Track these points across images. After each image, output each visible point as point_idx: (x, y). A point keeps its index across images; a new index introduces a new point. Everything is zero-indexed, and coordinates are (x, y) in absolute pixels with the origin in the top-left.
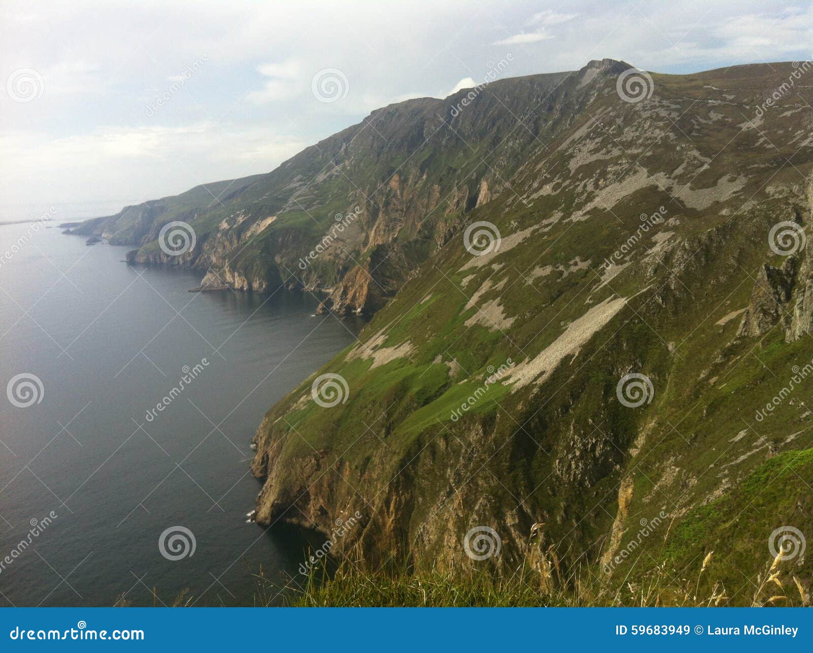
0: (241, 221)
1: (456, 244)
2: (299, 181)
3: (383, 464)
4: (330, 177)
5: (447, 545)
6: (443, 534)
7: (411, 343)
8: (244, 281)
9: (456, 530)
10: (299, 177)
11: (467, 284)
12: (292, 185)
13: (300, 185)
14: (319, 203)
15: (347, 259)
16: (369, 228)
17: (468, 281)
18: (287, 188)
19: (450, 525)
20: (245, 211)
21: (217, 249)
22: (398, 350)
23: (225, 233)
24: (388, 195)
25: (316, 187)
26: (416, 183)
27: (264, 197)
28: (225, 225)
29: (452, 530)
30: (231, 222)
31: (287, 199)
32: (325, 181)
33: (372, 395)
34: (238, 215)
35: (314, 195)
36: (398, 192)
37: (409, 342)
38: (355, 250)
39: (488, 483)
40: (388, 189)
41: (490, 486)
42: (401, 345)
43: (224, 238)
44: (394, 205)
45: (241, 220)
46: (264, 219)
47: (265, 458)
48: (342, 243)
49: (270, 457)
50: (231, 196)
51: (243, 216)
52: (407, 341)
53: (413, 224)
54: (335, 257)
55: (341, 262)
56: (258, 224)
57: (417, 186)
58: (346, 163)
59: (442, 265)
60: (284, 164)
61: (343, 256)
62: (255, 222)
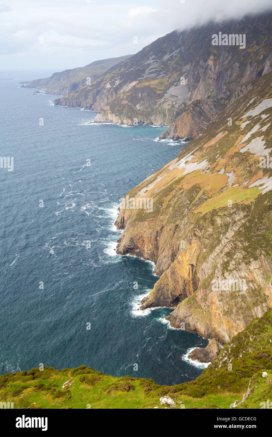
0: (118, 84)
1: (241, 101)
2: (153, 59)
3: (185, 228)
4: (172, 57)
5: (217, 276)
6: (215, 270)
7: (207, 161)
8: (118, 119)
9: (222, 268)
10: (154, 56)
11: (244, 127)
12: (149, 62)
13: (153, 62)
14: (164, 73)
15: (179, 108)
16: (193, 89)
17: (246, 125)
18: (145, 63)
19: (219, 266)
20: (120, 77)
21: (104, 100)
22: (200, 164)
23: (109, 90)
24: (206, 68)
25: (163, 63)
26: (224, 61)
27: (132, 69)
28: (108, 86)
29: (220, 268)
30: (112, 83)
31: (145, 70)
32: (168, 59)
33: (182, 189)
34: (116, 80)
35: (161, 68)
36: (213, 67)
37: (206, 160)
38: (184, 102)
39: (242, 244)
40: (207, 65)
41: (243, 246)
42: (201, 162)
43: (108, 93)
44: (210, 75)
45: (117, 82)
46: (130, 82)
47: (123, 221)
48: (176, 98)
49: (125, 219)
50: (113, 69)
51: (119, 80)
52: (205, 159)
53: (221, 87)
54: (172, 107)
55: (176, 110)
56: (127, 85)
57: (225, 63)
58: (182, 48)
59: (231, 114)
60: (144, 49)
61: (177, 106)
62: (126, 84)
